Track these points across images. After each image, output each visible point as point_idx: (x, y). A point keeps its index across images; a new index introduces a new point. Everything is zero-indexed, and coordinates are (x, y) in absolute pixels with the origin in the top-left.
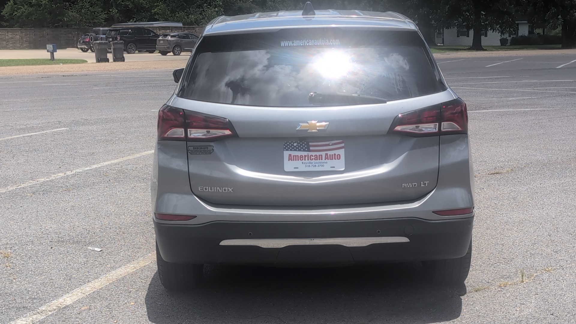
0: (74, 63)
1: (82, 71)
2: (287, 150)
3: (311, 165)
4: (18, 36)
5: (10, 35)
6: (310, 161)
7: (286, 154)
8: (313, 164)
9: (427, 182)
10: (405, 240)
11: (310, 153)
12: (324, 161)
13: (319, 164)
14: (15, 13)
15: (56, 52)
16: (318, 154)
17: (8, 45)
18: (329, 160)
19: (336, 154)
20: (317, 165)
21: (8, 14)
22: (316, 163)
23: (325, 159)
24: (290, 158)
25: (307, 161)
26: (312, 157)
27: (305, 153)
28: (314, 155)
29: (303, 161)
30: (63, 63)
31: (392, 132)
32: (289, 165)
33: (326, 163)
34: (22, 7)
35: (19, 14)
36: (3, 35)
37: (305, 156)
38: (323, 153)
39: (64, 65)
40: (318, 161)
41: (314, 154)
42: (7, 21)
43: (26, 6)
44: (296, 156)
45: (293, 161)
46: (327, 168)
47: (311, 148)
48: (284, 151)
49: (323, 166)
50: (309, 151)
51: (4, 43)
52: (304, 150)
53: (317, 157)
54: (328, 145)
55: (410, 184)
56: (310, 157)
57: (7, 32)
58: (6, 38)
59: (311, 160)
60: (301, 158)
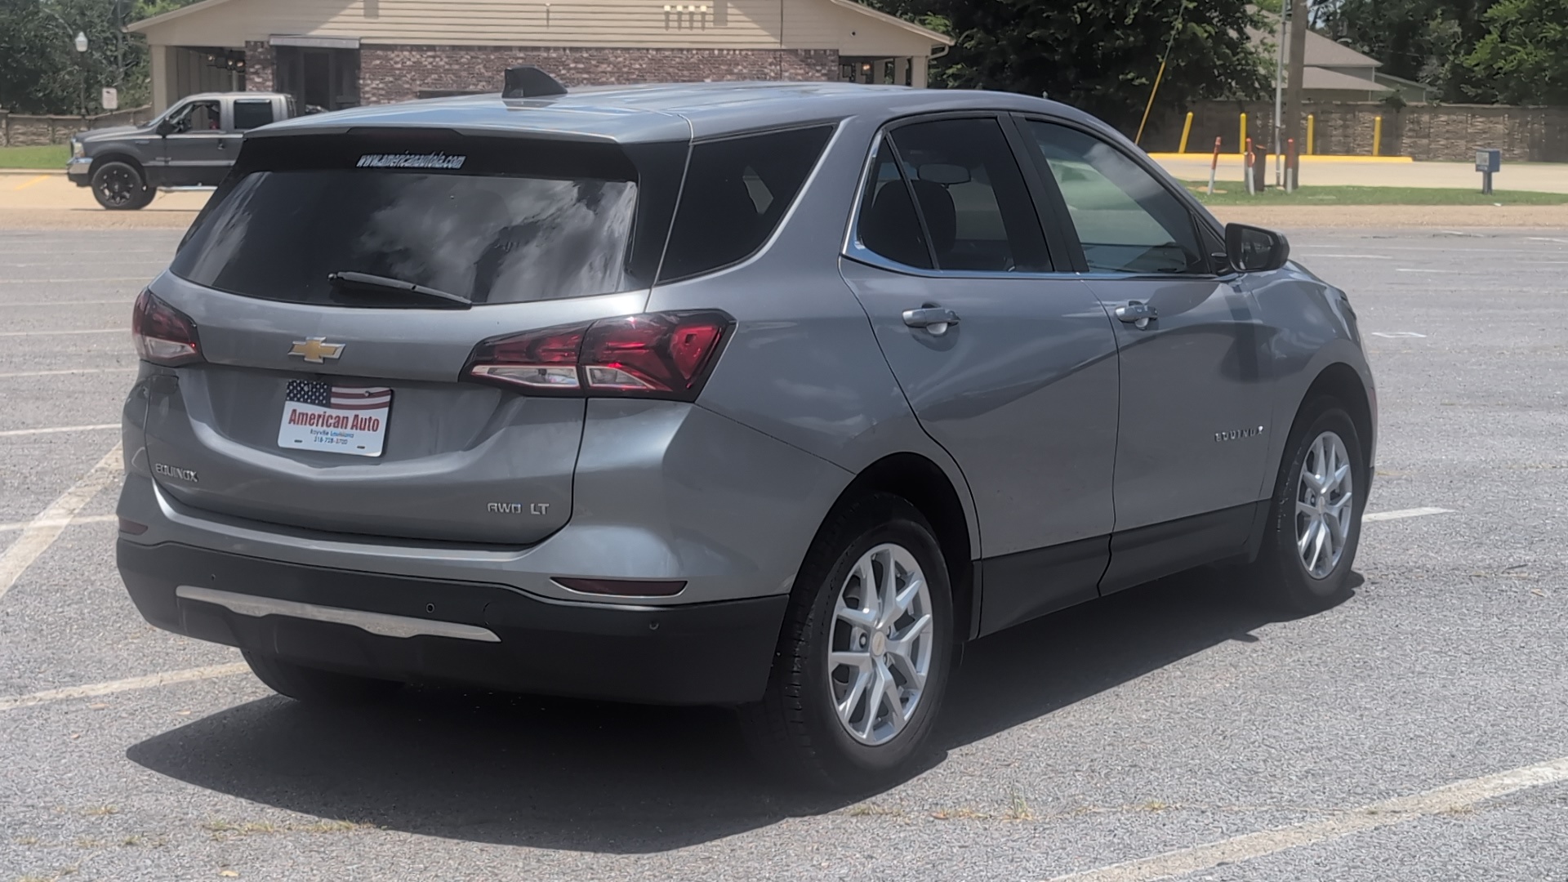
0: (1534, 203)
1: (1520, 225)
2: (291, 399)
3: (324, 437)
4: (1500, 127)
5: (1480, 123)
6: (325, 428)
7: (290, 406)
8: (329, 436)
9: (544, 506)
10: (487, 635)
11: (330, 411)
12: (348, 431)
13: (340, 438)
14: (1501, 63)
15: (1498, 170)
16: (342, 413)
17: (1471, 149)
18: (358, 431)
19: (373, 418)
20: (335, 438)
21: (1482, 67)
22: (336, 434)
23: (352, 428)
24: (296, 418)
25: (320, 428)
26: (330, 421)
27: (318, 410)
28: (334, 416)
29: (314, 427)
30: (1504, 203)
31: (466, 378)
32: (289, 435)
33: (352, 436)
34: (1519, 48)
35: (1507, 67)
36: (1461, 122)
37: (319, 416)
38: (351, 414)
39: (1505, 208)
40: (339, 430)
41: (334, 412)
42: (1476, 84)
43: (1530, 47)
44: (303, 414)
45: (296, 426)
46: (350, 448)
47: (334, 400)
48: (287, 403)
49: (345, 442)
50: (329, 405)
51: (1462, 143)
52: (321, 404)
53: (338, 422)
54: (361, 396)
55: (505, 505)
56: (325, 420)
57: (1473, 116)
58: (1469, 131)
59: (327, 426)
60: (311, 419)
